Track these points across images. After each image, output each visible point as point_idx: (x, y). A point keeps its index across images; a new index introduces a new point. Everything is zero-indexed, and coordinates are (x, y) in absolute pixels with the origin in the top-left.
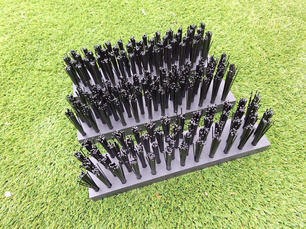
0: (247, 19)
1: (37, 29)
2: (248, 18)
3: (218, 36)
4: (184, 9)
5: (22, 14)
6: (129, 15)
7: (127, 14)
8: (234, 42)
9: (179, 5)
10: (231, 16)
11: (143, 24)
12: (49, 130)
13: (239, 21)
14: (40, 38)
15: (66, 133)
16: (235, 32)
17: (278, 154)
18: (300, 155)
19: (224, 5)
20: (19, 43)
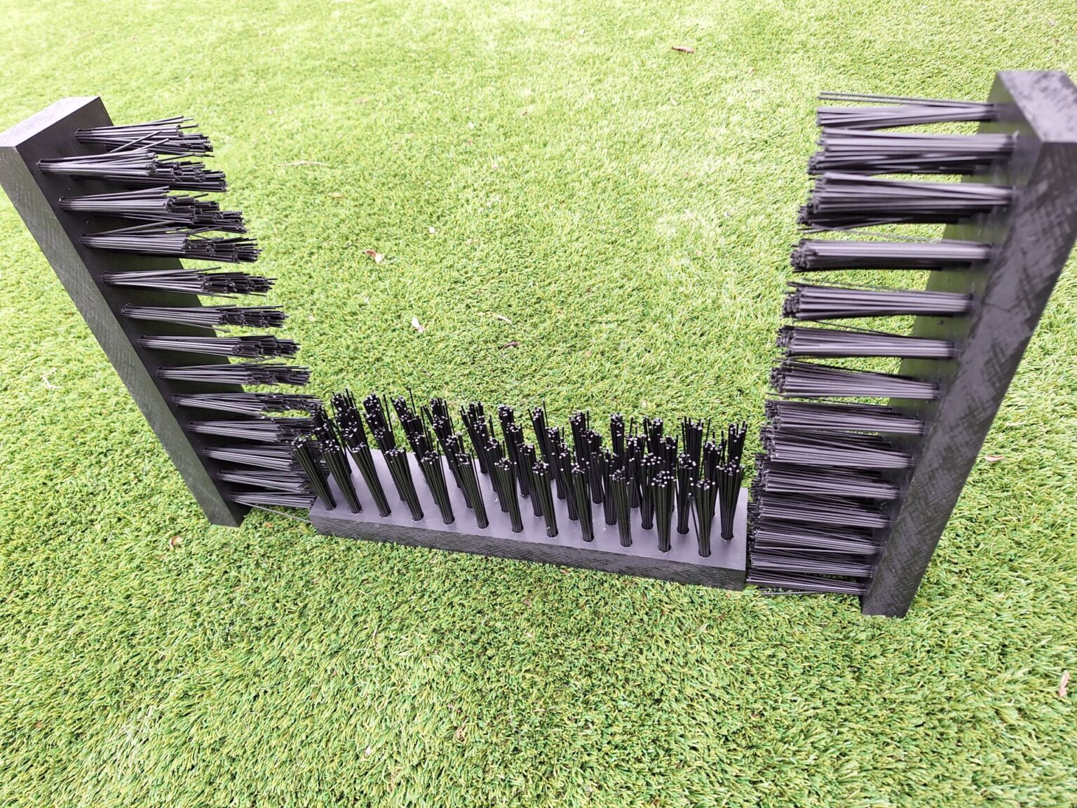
0: (719, 307)
1: (93, 420)
2: (720, 301)
3: (640, 368)
4: (534, 300)
5: (45, 379)
6: (373, 339)
7: (368, 336)
8: (688, 381)
9: (519, 289)
10: (672, 302)
11: (417, 361)
12: (130, 765)
13: (696, 314)
14: (100, 450)
15: (189, 766)
16: (686, 350)
17: (874, 740)
18: (942, 730)
19: (647, 274)
20: (36, 474)
